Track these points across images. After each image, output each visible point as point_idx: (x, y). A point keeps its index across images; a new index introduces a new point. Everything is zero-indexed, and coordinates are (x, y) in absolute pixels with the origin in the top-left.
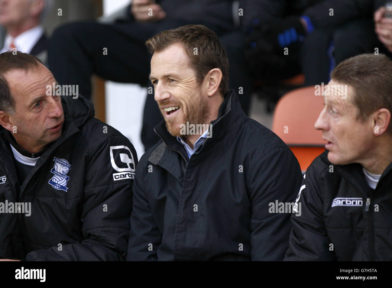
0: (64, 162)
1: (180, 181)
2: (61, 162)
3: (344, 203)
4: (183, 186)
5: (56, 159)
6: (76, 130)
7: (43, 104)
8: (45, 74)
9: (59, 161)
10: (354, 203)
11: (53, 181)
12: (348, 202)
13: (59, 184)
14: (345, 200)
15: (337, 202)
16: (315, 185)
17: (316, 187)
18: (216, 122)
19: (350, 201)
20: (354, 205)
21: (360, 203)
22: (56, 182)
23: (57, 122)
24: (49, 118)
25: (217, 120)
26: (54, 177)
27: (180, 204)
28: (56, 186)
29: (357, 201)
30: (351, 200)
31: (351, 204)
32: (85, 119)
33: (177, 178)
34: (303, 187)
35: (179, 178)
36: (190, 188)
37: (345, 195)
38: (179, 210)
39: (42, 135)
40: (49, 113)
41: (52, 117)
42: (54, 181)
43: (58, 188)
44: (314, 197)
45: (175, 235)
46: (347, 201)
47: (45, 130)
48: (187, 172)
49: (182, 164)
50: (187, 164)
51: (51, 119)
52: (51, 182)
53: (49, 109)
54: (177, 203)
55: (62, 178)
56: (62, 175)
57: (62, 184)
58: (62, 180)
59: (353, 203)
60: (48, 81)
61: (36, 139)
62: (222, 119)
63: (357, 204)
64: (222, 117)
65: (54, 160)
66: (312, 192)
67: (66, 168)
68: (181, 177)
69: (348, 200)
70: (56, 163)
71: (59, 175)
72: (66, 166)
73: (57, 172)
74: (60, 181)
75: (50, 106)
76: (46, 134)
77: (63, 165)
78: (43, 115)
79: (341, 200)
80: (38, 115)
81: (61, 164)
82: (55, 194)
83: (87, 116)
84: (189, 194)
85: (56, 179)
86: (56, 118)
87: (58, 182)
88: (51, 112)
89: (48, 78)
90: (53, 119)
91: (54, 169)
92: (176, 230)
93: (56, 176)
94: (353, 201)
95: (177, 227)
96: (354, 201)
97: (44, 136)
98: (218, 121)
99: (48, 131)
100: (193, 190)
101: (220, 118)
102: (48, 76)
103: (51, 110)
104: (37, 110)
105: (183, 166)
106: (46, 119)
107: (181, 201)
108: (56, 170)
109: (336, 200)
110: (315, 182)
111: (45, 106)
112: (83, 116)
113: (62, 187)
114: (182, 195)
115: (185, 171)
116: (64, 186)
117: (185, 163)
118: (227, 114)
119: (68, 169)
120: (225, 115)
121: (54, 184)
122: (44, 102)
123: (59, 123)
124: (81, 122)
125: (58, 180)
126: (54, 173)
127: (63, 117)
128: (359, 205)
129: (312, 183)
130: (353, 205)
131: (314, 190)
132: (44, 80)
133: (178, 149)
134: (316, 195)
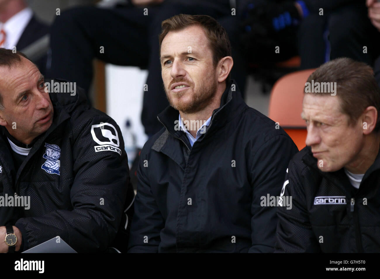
0: (56, 147)
1: (181, 167)
2: (53, 148)
3: (327, 201)
4: (185, 172)
5: (47, 145)
6: (67, 116)
7: (29, 97)
8: (29, 68)
9: (50, 147)
10: (337, 201)
11: (45, 166)
12: (331, 201)
13: (52, 169)
14: (328, 198)
15: (320, 201)
16: (298, 181)
17: (299, 183)
18: (219, 110)
19: (333, 200)
20: (337, 203)
21: (343, 201)
22: (49, 167)
23: (46, 113)
24: (37, 109)
25: (219, 109)
26: (47, 162)
27: (182, 189)
28: (49, 170)
29: (339, 199)
30: (334, 198)
31: (334, 202)
32: (75, 106)
33: (179, 164)
34: (287, 182)
35: (180, 164)
36: (192, 174)
37: (327, 194)
38: (181, 196)
39: (32, 127)
40: (36, 106)
41: (39, 109)
42: (47, 166)
43: (50, 172)
44: (298, 193)
45: (177, 219)
46: (329, 200)
47: (34, 122)
48: (189, 158)
49: (184, 150)
50: (189, 151)
51: (39, 111)
52: (44, 167)
53: (35, 101)
54: (179, 189)
55: (55, 163)
56: (54, 159)
57: (54, 169)
58: (55, 164)
59: (335, 202)
60: (32, 74)
61: (27, 131)
62: (224, 107)
63: (340, 202)
64: (224, 106)
65: (46, 146)
66: (296, 188)
67: (57, 153)
68: (182, 164)
69: (331, 198)
70: (48, 148)
71: (51, 160)
72: (57, 151)
73: (49, 157)
74: (52, 165)
75: (37, 99)
76: (35, 126)
77: (55, 150)
78: (31, 107)
79: (324, 199)
80: (26, 108)
81: (52, 150)
82: (48, 178)
83: (76, 102)
84: (191, 180)
85: (48, 164)
86: (43, 109)
87: (50, 166)
88: (38, 104)
89: (31, 72)
90: (41, 111)
91: (46, 155)
92: (178, 214)
93: (48, 161)
94: (335, 200)
95: (179, 212)
96: (337, 199)
97: (34, 128)
98: (221, 109)
99: (37, 123)
100: (195, 177)
101: (223, 107)
102: (31, 70)
103: (38, 102)
104: (24, 103)
105: (185, 153)
106: (34, 111)
107: (183, 187)
108: (48, 155)
109: (319, 199)
110: (297, 179)
111: (32, 99)
112: (73, 102)
113: (55, 171)
114: (184, 180)
115: (187, 157)
116: (56, 170)
117: (187, 149)
118: (229, 103)
119: (59, 154)
120: (227, 103)
121: (47, 168)
122: (30, 96)
123: (47, 114)
124: (71, 108)
125: (51, 165)
126: (46, 158)
127: (51, 107)
128: (341, 203)
129: (295, 180)
130: (335, 203)
131: (297, 186)
132: (28, 73)
133: (180, 136)
134: (300, 191)
